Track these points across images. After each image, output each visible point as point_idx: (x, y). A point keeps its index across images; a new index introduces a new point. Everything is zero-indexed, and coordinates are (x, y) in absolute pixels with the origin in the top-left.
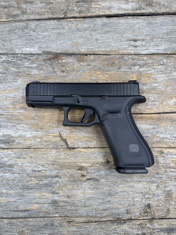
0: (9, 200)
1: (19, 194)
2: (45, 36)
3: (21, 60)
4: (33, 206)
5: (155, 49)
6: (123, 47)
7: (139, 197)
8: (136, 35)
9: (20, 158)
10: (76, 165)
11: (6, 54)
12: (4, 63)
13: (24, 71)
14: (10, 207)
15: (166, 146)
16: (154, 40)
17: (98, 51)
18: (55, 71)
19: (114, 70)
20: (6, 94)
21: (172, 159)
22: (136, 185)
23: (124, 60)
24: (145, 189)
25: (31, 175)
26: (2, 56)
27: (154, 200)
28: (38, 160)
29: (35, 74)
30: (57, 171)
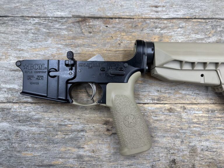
0: (34, 155)
1: (44, 148)
2: (75, 2)
3: (52, 23)
4: (58, 161)
5: (175, 14)
6: (146, 12)
7: (164, 152)
8: (157, 2)
9: (47, 112)
10: (102, 119)
11: (39, 17)
12: (36, 24)
13: (54, 32)
14: (34, 161)
15: (188, 102)
16: (173, 6)
17: (123, 15)
18: (83, 32)
19: (137, 31)
20: (36, 52)
21: (194, 115)
22: (160, 140)
23: (146, 23)
24: (170, 144)
25: (57, 129)
26: (34, 19)
27: (179, 155)
28: (65, 114)
29: (64, 35)
30: (83, 126)
